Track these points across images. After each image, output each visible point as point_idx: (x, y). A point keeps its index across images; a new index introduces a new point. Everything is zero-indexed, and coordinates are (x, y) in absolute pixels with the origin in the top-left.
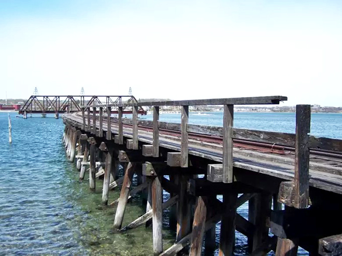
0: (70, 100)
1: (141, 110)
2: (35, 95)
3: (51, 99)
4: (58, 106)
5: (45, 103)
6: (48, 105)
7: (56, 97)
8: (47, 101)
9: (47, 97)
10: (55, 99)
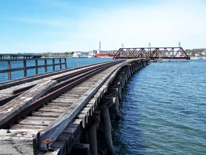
0: (142, 50)
3: (131, 50)
5: (128, 52)
10: (134, 50)
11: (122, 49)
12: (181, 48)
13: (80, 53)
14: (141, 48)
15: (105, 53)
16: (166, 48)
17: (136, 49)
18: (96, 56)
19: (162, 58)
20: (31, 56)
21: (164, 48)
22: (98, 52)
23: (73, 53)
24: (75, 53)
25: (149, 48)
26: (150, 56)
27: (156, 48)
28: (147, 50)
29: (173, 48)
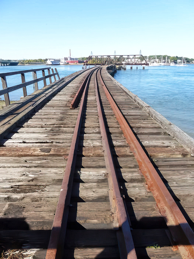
1: (146, 63)
3: (99, 57)
4: (102, 62)
5: (96, 60)
6: (98, 60)
9: (97, 56)
11: (91, 56)
12: (141, 55)
13: (53, 60)
14: (108, 56)
15: (75, 60)
16: (129, 56)
17: (103, 56)
18: (68, 63)
19: (125, 64)
20: (7, 63)
21: (128, 56)
22: (69, 59)
23: (47, 60)
24: (48, 60)
25: (114, 56)
26: (115, 62)
27: (120, 56)
28: (112, 57)
29: (135, 56)
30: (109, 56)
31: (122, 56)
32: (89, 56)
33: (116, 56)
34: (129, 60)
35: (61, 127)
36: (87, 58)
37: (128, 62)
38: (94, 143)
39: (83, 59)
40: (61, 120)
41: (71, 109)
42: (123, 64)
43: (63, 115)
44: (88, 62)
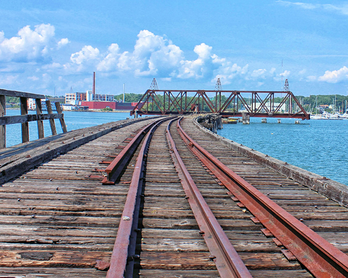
0: (201, 96)
1: (302, 113)
2: (153, 89)
3: (175, 94)
4: (183, 106)
5: (167, 102)
6: (171, 103)
7: (181, 91)
8: (170, 99)
9: (170, 92)
10: (180, 96)
11: (154, 92)
12: (289, 93)
14: (198, 92)
15: (106, 101)
16: (256, 93)
17: (186, 92)
18: (86, 108)
19: (248, 114)
21: (253, 92)
22: (89, 98)
25: (217, 92)
26: (218, 109)
27: (233, 92)
28: (211, 96)
29: (272, 93)
30: (202, 92)
31: (238, 93)
32: (148, 91)
33: (222, 94)
34: (258, 105)
35: (80, 215)
36: (140, 96)
37: (255, 109)
38: (181, 245)
39: (127, 97)
40: (80, 203)
41: (104, 184)
42: (240, 114)
43: (83, 194)
44: (145, 107)
